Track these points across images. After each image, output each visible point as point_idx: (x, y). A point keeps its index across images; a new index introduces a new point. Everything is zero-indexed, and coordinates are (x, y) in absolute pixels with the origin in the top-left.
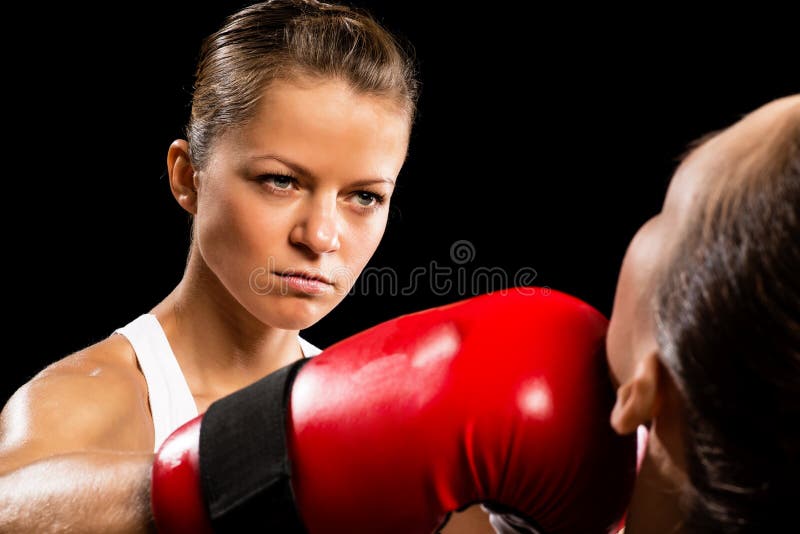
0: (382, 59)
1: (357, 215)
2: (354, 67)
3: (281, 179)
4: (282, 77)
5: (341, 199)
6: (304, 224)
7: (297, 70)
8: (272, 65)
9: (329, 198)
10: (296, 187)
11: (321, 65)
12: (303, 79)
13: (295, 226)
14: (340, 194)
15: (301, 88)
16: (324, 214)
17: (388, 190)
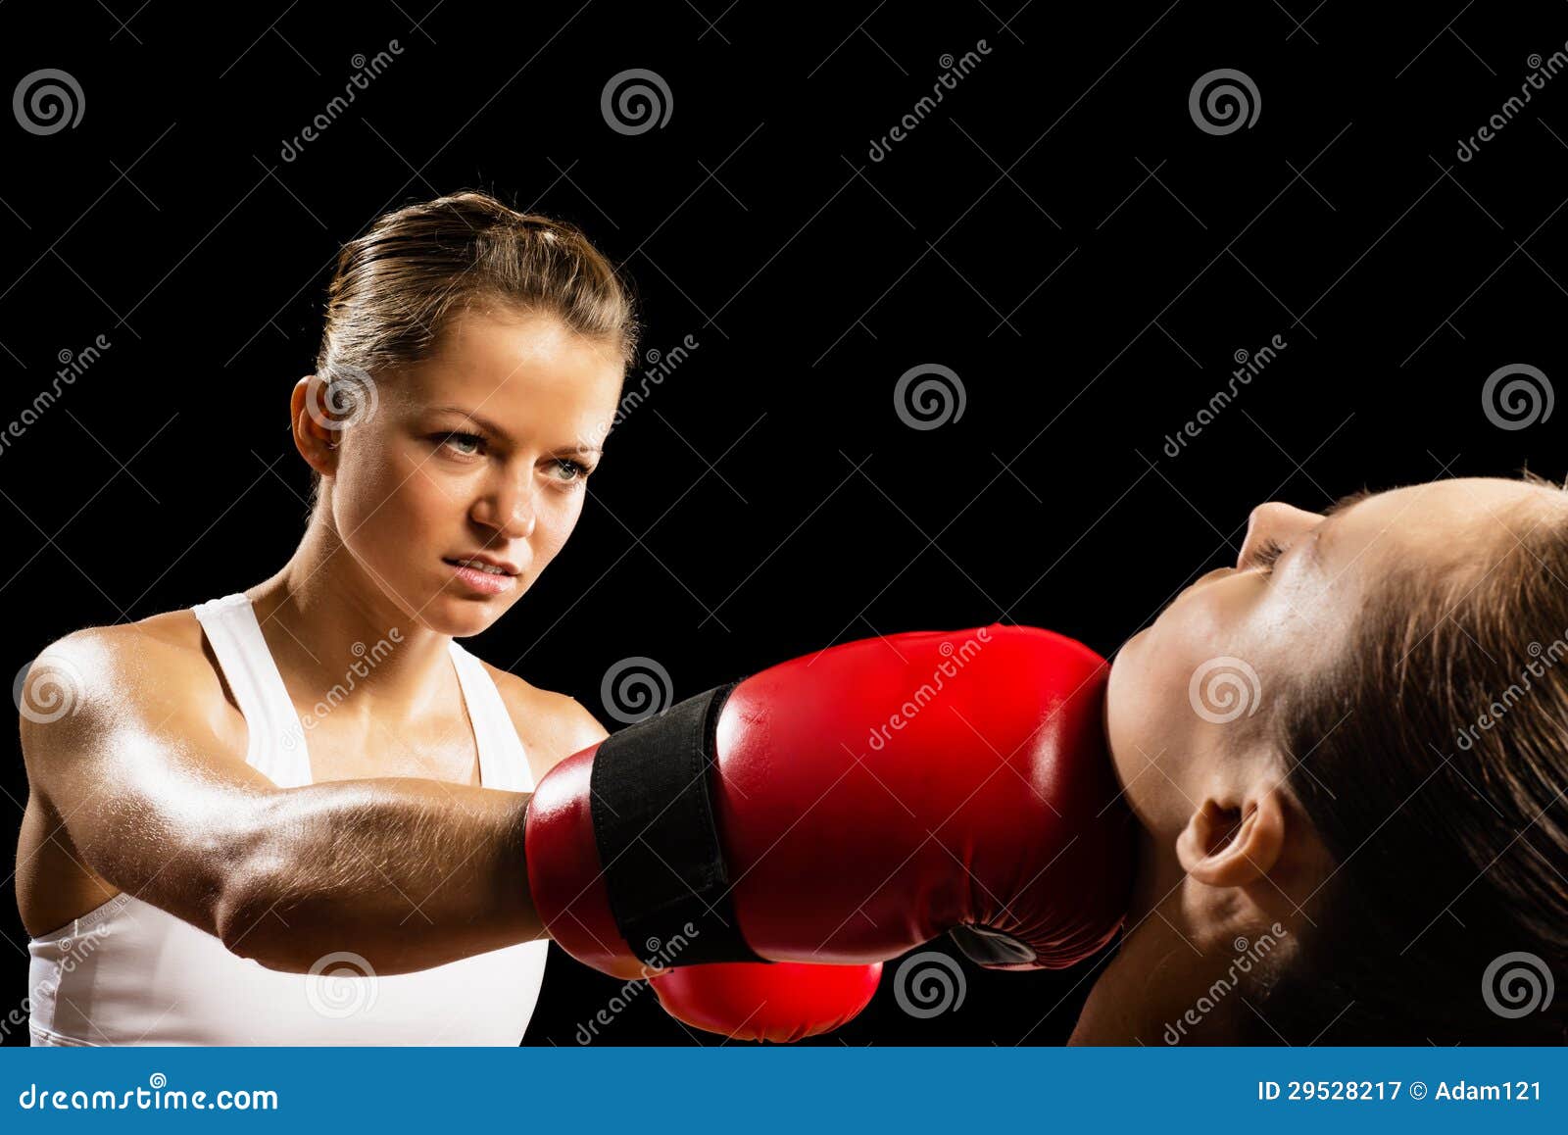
0: (604, 294)
1: (554, 491)
2: (571, 301)
3: (465, 439)
4: (478, 307)
5: (537, 470)
6: (493, 500)
7: (497, 300)
8: (462, 289)
9: (525, 467)
10: (481, 452)
11: (529, 295)
12: (507, 313)
13: (479, 500)
14: (538, 464)
15: (501, 324)
16: (520, 489)
17: (593, 459)
